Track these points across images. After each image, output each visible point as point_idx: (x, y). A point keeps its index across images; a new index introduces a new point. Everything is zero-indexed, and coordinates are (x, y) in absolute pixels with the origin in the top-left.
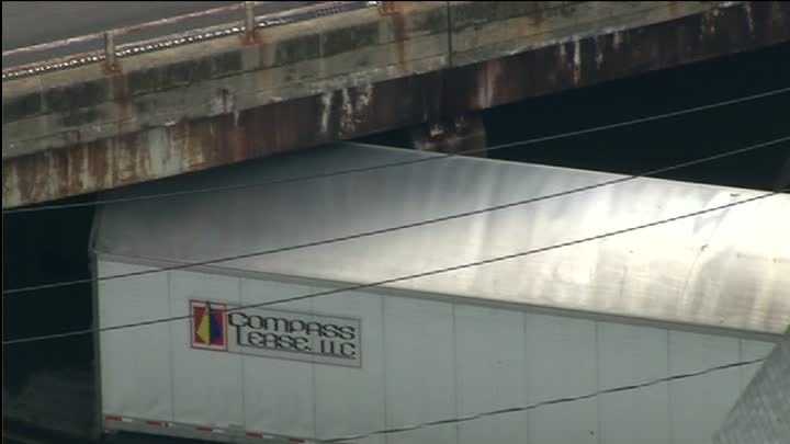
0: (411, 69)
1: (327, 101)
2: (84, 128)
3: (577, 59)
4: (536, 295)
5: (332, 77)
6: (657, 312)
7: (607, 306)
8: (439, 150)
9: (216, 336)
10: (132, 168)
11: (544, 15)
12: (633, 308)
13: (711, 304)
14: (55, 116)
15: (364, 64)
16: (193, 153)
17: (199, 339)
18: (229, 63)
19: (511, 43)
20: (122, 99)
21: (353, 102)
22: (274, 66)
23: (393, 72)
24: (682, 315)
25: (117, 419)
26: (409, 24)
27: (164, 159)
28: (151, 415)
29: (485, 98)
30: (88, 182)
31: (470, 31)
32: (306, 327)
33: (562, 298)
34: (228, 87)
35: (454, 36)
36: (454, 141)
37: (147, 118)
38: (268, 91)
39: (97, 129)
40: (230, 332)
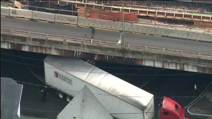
0: (85, 52)
1: (75, 52)
2: (43, 45)
3: (108, 58)
4: (91, 83)
5: (75, 49)
6: (104, 89)
7: (98, 87)
8: (89, 63)
9: (57, 76)
10: (50, 52)
11: (102, 50)
12: (101, 88)
13: (110, 90)
14: (39, 42)
15: (79, 49)
16: (58, 53)
17: (55, 76)
18: (61, 43)
19: (98, 52)
20: (47, 43)
21: (79, 53)
22: (67, 45)
23: (83, 51)
24: (106, 91)
25: (47, 83)
26: (85, 46)
27: (54, 52)
28: (51, 84)
29: (96, 58)
30: (44, 52)
31: (93, 49)
32: (67, 78)
33: (94, 84)
34: (62, 46)
35: (91, 49)
36: (91, 62)
37: (51, 46)
38: (67, 48)
39: (44, 46)
40: (58, 76)
